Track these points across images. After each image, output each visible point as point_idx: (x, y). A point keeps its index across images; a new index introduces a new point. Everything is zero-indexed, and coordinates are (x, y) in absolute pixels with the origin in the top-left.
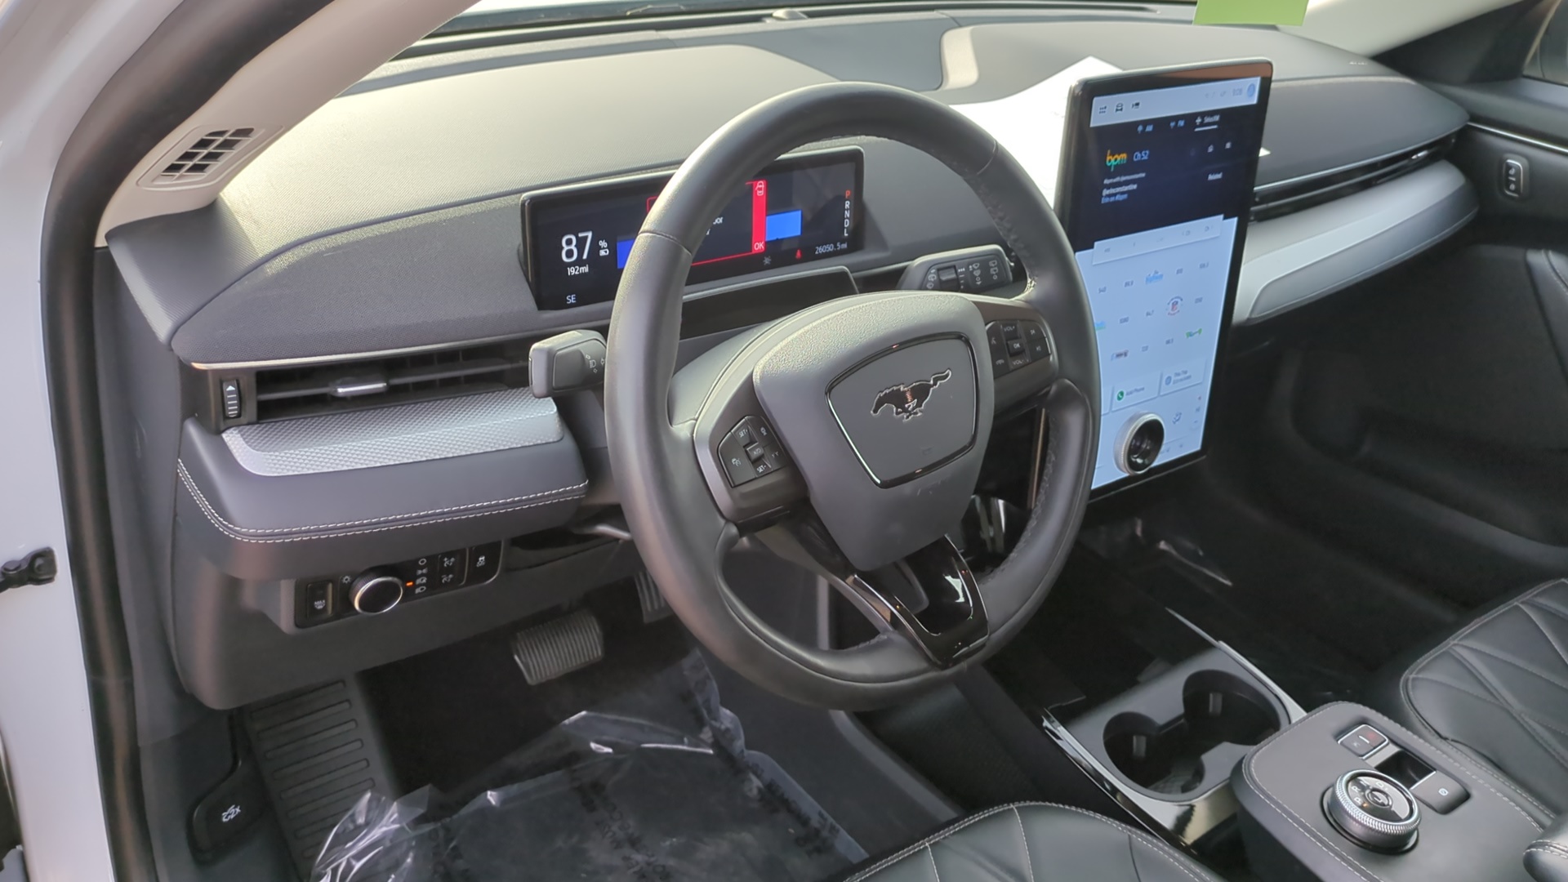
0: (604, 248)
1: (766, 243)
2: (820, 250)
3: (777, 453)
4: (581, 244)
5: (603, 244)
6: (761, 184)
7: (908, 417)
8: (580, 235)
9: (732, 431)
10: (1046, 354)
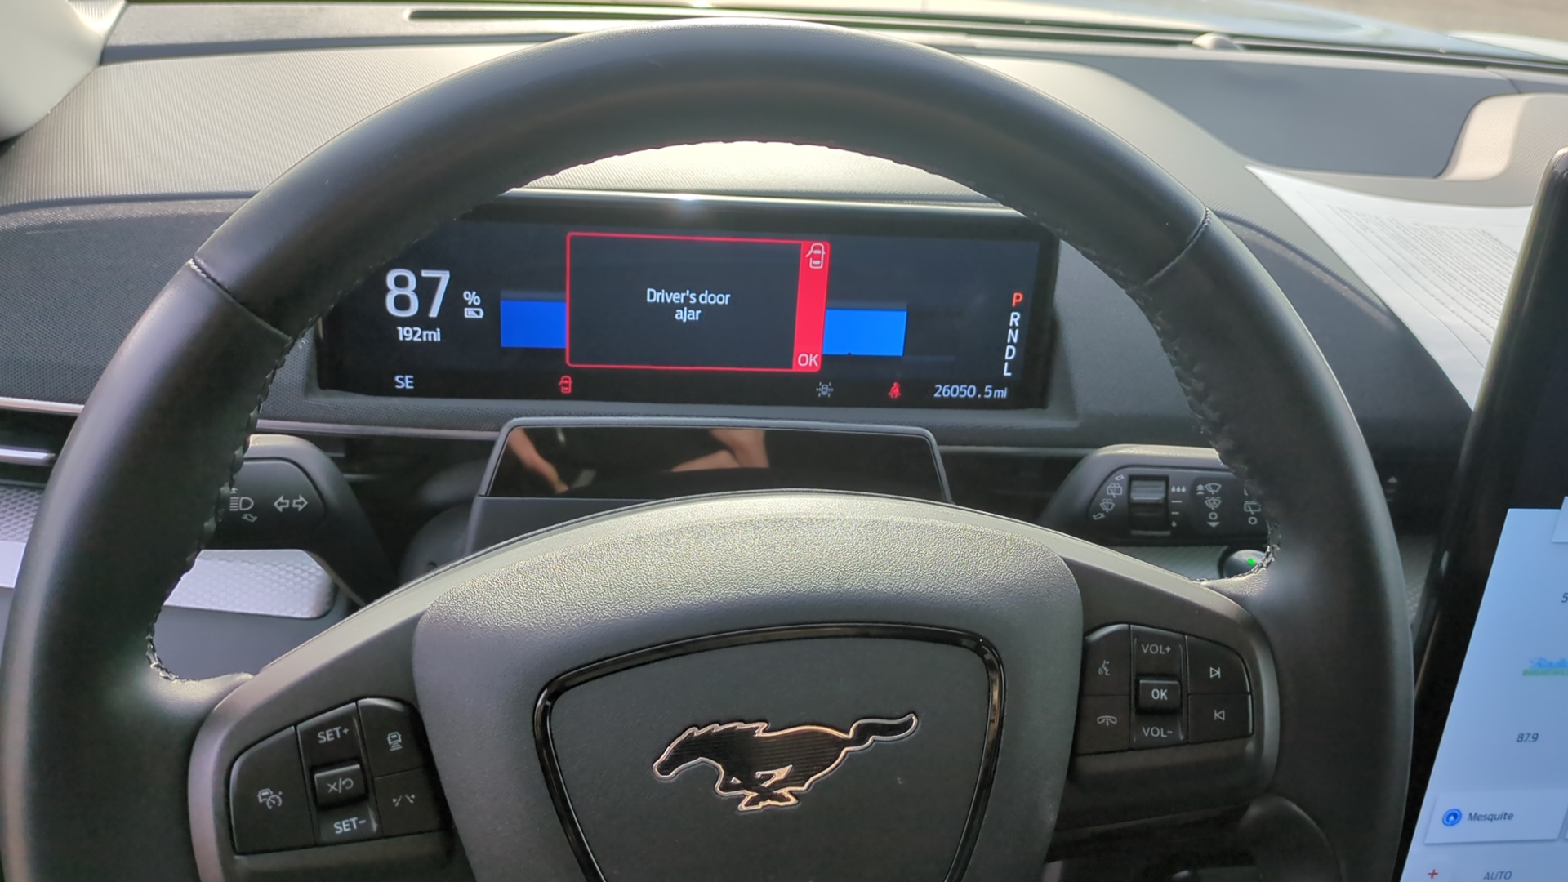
0: (473, 306)
1: (826, 360)
2: (945, 391)
3: (411, 798)
4: (426, 290)
5: (471, 297)
6: (820, 248)
7: (754, 802)
8: (425, 274)
9: (301, 726)
10: (1241, 726)
